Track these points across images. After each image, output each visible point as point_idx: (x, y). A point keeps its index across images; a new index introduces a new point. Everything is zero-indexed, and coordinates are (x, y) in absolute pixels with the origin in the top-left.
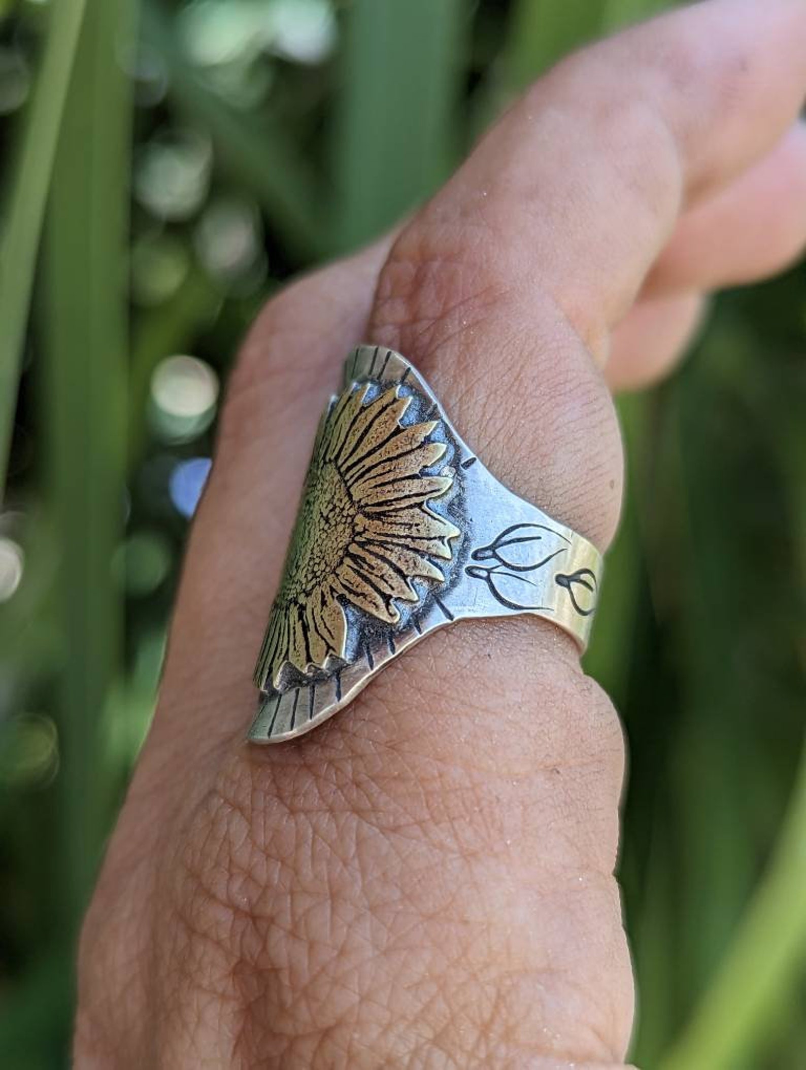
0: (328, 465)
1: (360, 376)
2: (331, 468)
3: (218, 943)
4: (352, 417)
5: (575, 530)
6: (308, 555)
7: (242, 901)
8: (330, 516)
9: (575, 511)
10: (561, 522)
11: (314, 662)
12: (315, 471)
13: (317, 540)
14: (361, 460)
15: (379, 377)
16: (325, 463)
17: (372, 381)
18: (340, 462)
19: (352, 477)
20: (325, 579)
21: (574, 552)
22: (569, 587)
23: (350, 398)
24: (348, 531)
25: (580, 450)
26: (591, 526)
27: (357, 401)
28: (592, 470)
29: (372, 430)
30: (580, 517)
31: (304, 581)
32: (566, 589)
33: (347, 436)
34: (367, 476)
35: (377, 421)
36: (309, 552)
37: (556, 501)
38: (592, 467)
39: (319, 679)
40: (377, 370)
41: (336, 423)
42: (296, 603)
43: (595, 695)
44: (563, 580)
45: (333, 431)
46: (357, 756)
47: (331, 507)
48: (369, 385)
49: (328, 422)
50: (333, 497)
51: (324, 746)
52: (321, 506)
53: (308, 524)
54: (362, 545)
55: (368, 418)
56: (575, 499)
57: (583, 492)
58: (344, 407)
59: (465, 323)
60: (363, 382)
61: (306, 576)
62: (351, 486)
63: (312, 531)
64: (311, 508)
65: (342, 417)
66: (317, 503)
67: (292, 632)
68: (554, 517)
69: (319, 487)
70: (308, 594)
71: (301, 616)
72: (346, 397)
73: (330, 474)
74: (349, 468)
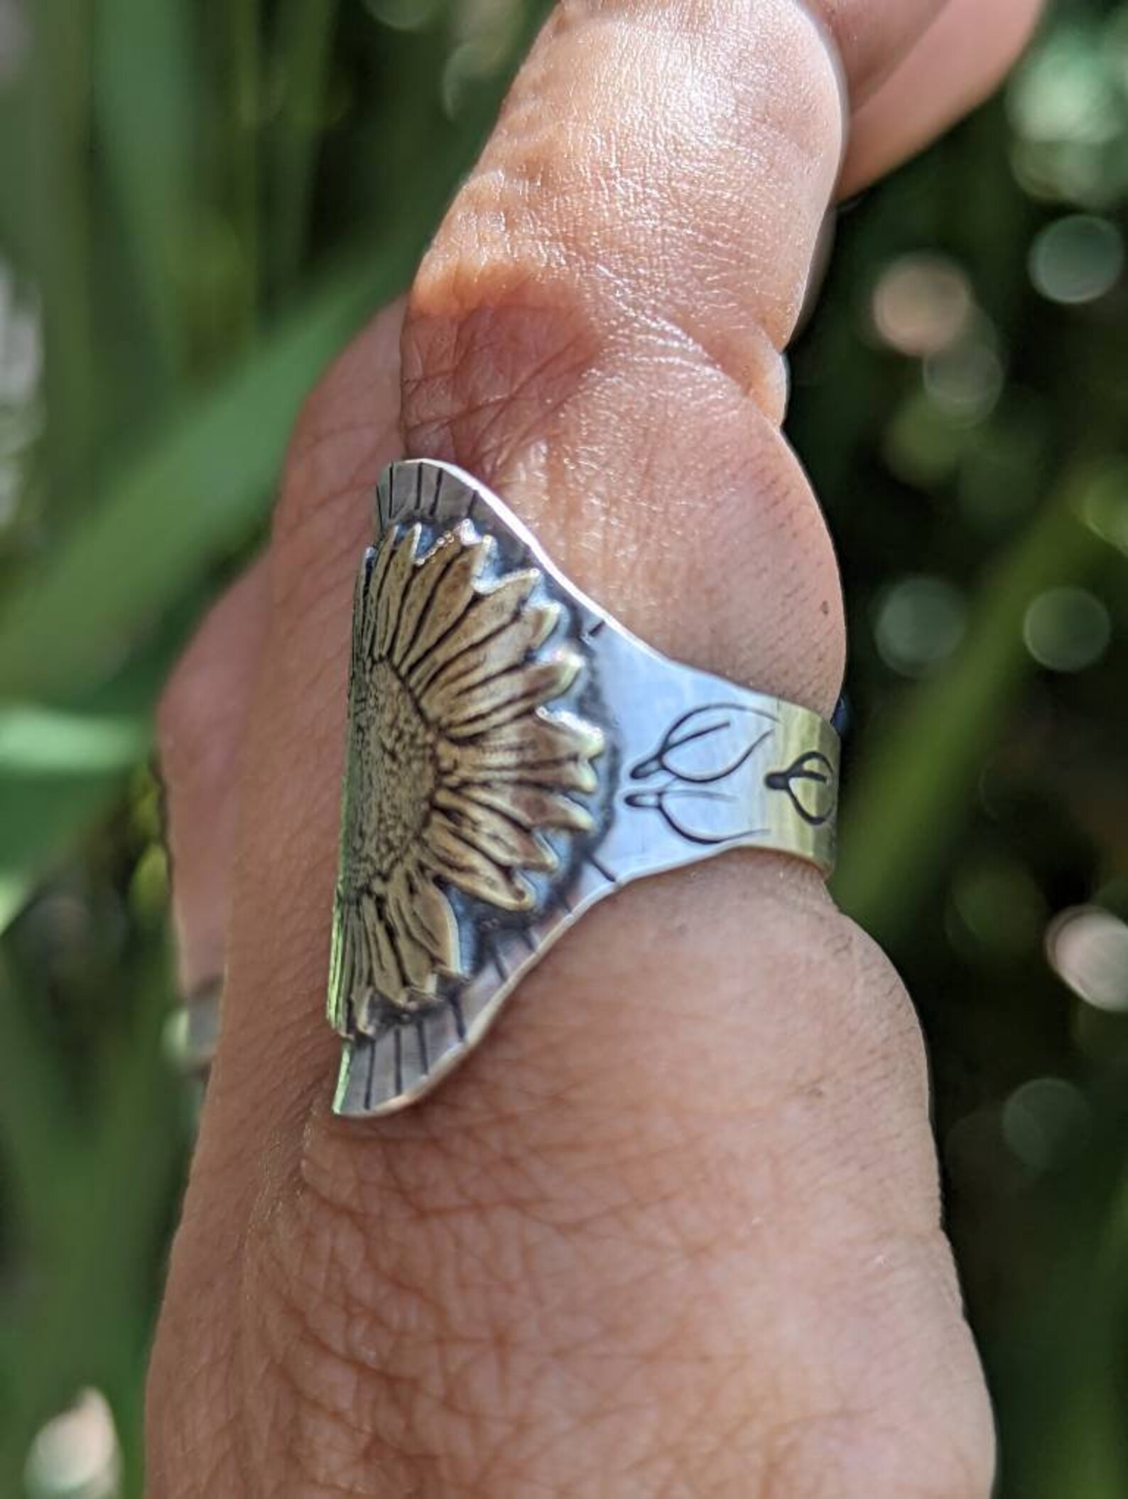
0: (380, 666)
1: (402, 513)
2: (383, 670)
3: (337, 1416)
4: (402, 583)
5: (781, 696)
6: (375, 815)
7: (369, 1355)
8: (398, 747)
9: (775, 666)
10: (757, 690)
11: (416, 986)
12: (361, 675)
13: (385, 790)
14: (428, 652)
15: (432, 511)
16: (374, 662)
17: (423, 521)
18: (397, 658)
19: (419, 682)
20: (407, 850)
21: (787, 731)
22: (787, 789)
23: (393, 553)
24: (430, 770)
25: (765, 570)
26: (805, 682)
27: (405, 556)
28: (789, 596)
29: (436, 602)
30: (786, 673)
31: (375, 856)
32: (784, 795)
33: (399, 617)
34: (442, 678)
35: (442, 588)
36: (375, 810)
37: (743, 658)
38: (787, 591)
39: (426, 1012)
40: (426, 501)
41: (379, 595)
42: (370, 893)
43: (858, 953)
44: (776, 781)
45: (376, 608)
46: (505, 1120)
47: (395, 733)
48: (418, 528)
49: (366, 592)
50: (396, 718)
51: (454, 1108)
52: (379, 734)
53: (367, 762)
54: (455, 790)
55: (427, 582)
56: (772, 648)
57: (782, 634)
58: (387, 568)
59: (549, 401)
60: (408, 523)
61: (378, 849)
62: (421, 696)
63: (374, 774)
64: (367, 737)
65: (386, 585)
66: (373, 729)
67: (371, 938)
68: (744, 684)
69: (371, 702)
70: (385, 878)
71: (381, 915)
72: (387, 549)
73: (384, 680)
74: (412, 669)
